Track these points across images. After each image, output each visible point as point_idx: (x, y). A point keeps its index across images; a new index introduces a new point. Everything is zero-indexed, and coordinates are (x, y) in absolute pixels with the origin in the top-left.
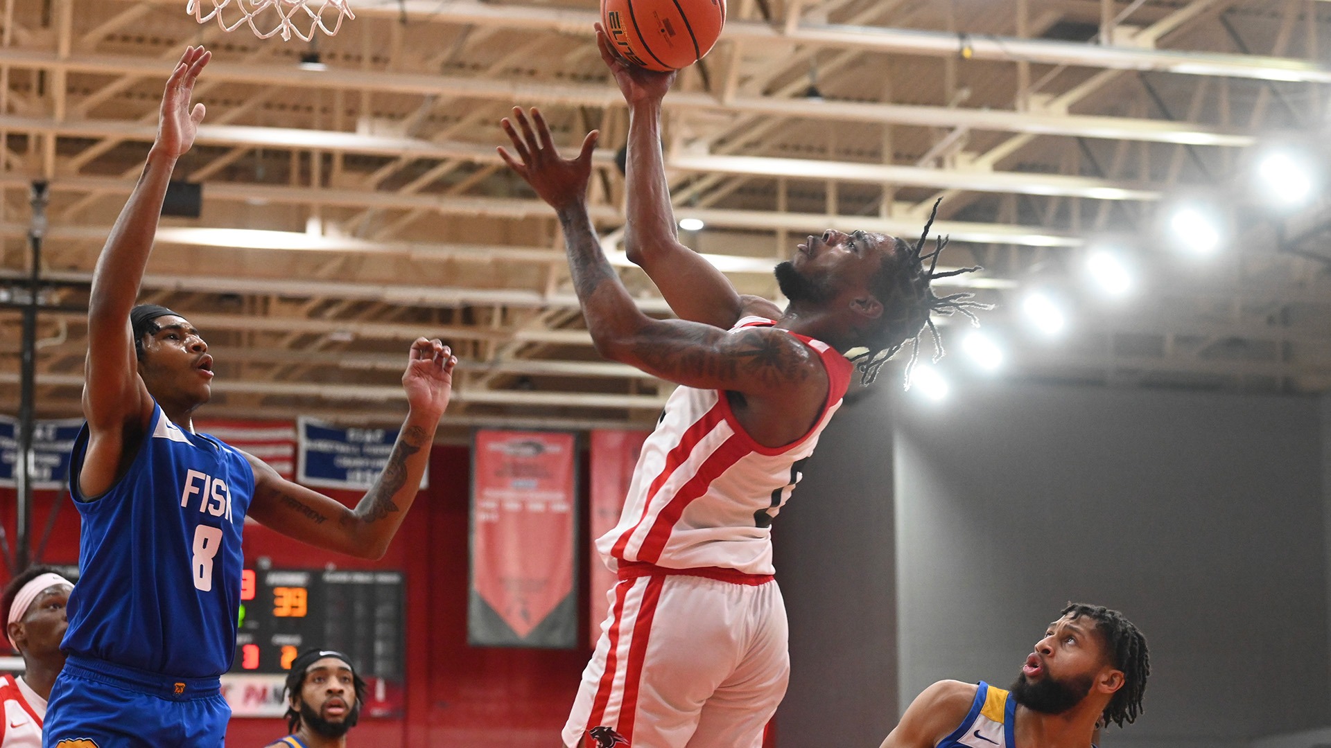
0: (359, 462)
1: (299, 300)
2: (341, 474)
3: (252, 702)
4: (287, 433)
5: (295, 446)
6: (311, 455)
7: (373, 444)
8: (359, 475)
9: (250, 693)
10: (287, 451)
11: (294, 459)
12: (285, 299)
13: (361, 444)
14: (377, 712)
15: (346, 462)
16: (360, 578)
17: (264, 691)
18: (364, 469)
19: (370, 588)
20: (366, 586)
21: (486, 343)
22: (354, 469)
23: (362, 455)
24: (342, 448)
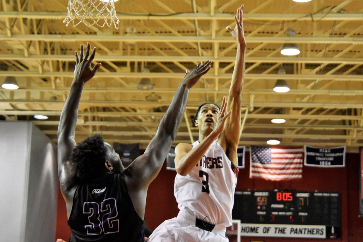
0: (323, 159)
1: (299, 109)
2: (318, 163)
3: (293, 233)
4: (300, 150)
5: (303, 153)
6: (308, 157)
7: (328, 153)
8: (323, 163)
9: (292, 230)
10: (300, 155)
11: (303, 158)
12: (294, 109)
13: (324, 153)
14: (332, 237)
15: (319, 159)
16: (326, 195)
17: (296, 230)
18: (325, 161)
19: (330, 198)
20: (328, 197)
21: (360, 121)
22: (322, 161)
23: (324, 157)
24: (318, 154)
